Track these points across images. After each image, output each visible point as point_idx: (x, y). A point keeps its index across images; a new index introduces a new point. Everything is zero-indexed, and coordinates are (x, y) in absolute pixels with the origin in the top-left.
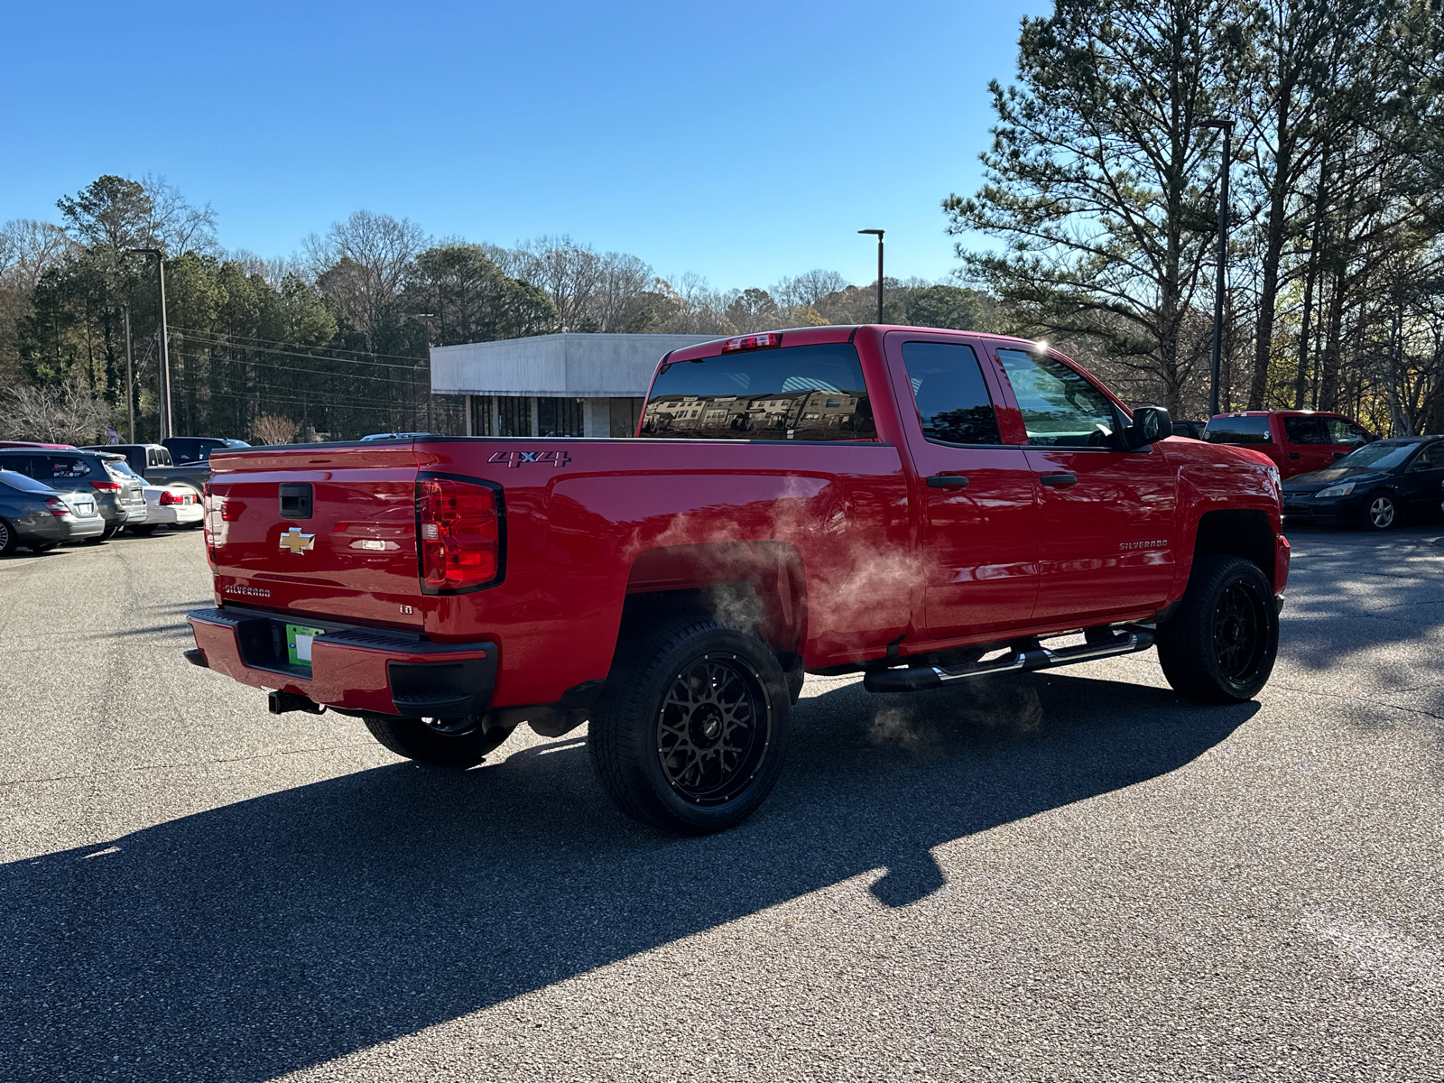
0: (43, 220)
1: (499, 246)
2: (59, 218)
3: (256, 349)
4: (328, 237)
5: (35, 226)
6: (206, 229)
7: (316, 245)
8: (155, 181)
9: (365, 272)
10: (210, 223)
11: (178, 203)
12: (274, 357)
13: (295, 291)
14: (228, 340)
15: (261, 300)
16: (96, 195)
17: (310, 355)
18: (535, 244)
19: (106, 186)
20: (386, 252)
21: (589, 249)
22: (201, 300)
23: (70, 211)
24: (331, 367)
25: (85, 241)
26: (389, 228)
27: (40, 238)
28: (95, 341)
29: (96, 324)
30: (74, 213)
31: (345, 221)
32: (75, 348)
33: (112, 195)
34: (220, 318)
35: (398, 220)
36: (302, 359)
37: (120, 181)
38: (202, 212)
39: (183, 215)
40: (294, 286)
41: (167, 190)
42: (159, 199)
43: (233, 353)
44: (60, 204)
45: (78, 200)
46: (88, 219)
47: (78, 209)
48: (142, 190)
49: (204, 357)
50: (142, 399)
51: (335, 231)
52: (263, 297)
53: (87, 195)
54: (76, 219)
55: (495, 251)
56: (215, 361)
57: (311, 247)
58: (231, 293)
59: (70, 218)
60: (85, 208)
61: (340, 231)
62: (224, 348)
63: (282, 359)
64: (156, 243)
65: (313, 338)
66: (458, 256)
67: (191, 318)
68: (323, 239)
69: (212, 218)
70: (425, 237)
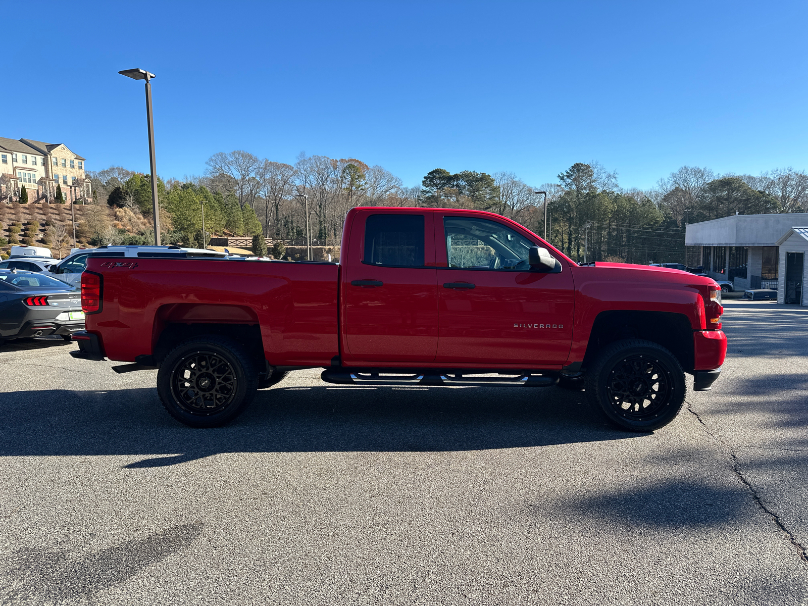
0: (554, 183)
1: (752, 175)
2: (558, 181)
3: (627, 228)
4: (668, 179)
5: (551, 185)
6: (613, 180)
7: (663, 183)
8: (594, 163)
9: (685, 192)
10: (615, 178)
11: (603, 171)
12: (634, 232)
13: (646, 203)
14: (616, 226)
15: (631, 208)
16: (572, 172)
17: (650, 230)
18: (771, 173)
19: (577, 167)
20: (694, 183)
21: (803, 173)
22: (605, 211)
23: (562, 178)
24: (660, 235)
25: (567, 189)
26: (697, 172)
27: (553, 190)
28: (565, 228)
29: (566, 221)
30: (563, 179)
31: (676, 171)
32: (558, 231)
33: (578, 171)
34: (613, 217)
35: (702, 168)
36: (646, 232)
37: (582, 164)
38: (612, 174)
39: (604, 176)
40: (647, 202)
41: (598, 167)
42: (596, 170)
43: (617, 230)
44: (559, 176)
45: (565, 174)
46: (569, 181)
47: (565, 177)
48: (590, 167)
49: (605, 233)
50: (581, 250)
51: (672, 176)
52: (632, 206)
53: (569, 171)
54: (564, 181)
55: (751, 178)
56: (609, 234)
57: (660, 184)
58: (618, 206)
59: (562, 181)
60: (568, 177)
61: (674, 176)
62: (614, 229)
63: (638, 232)
64: (593, 188)
65: (652, 223)
66: (727, 182)
67: (600, 217)
68: (666, 180)
69: (616, 176)
70: (714, 175)
